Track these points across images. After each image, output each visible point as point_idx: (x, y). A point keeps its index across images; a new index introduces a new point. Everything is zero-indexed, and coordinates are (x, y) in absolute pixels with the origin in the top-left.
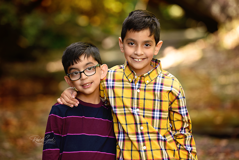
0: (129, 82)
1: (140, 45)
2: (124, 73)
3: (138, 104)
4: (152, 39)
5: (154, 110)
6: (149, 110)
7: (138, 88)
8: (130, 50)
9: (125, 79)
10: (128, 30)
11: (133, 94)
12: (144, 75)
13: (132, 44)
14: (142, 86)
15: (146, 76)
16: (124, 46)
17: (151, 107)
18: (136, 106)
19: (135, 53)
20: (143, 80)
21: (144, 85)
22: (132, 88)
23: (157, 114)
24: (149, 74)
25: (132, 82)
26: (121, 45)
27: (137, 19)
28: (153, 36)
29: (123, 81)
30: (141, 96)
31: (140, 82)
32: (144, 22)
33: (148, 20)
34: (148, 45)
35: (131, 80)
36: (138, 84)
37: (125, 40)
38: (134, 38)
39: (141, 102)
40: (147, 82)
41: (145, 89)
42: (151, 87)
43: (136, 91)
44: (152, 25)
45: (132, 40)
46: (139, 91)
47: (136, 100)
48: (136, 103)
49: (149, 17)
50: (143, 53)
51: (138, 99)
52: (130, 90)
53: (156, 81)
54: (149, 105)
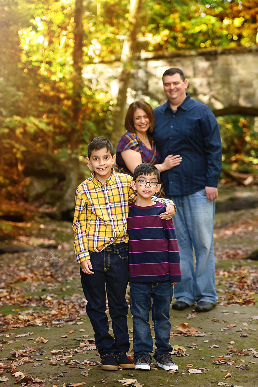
0: (99, 188)
1: (102, 159)
2: (93, 183)
3: (109, 200)
4: (109, 153)
5: (120, 202)
6: (117, 202)
7: (107, 190)
8: (96, 164)
9: (96, 186)
10: (92, 150)
11: (104, 194)
12: (108, 180)
13: (96, 159)
14: (109, 188)
15: (109, 180)
16: (91, 162)
17: (119, 200)
18: (108, 202)
19: (100, 164)
20: (108, 184)
21: (110, 186)
22: (103, 191)
23: (123, 204)
24: (110, 178)
25: (102, 187)
26: (89, 163)
27: (97, 142)
28: (109, 151)
29: (95, 188)
30: (110, 194)
31: (107, 186)
32: (102, 143)
33: (104, 141)
34: (107, 158)
35: (100, 186)
36: (105, 187)
37: (91, 158)
38: (97, 155)
39: (111, 198)
40: (111, 184)
41: (111, 189)
42: (115, 186)
43: (106, 192)
44: (107, 144)
45: (96, 156)
46: (107, 191)
47: (107, 198)
48: (108, 200)
49: (104, 140)
50: (105, 164)
51: (109, 197)
52: (102, 193)
53: (116, 181)
54: (117, 199)
